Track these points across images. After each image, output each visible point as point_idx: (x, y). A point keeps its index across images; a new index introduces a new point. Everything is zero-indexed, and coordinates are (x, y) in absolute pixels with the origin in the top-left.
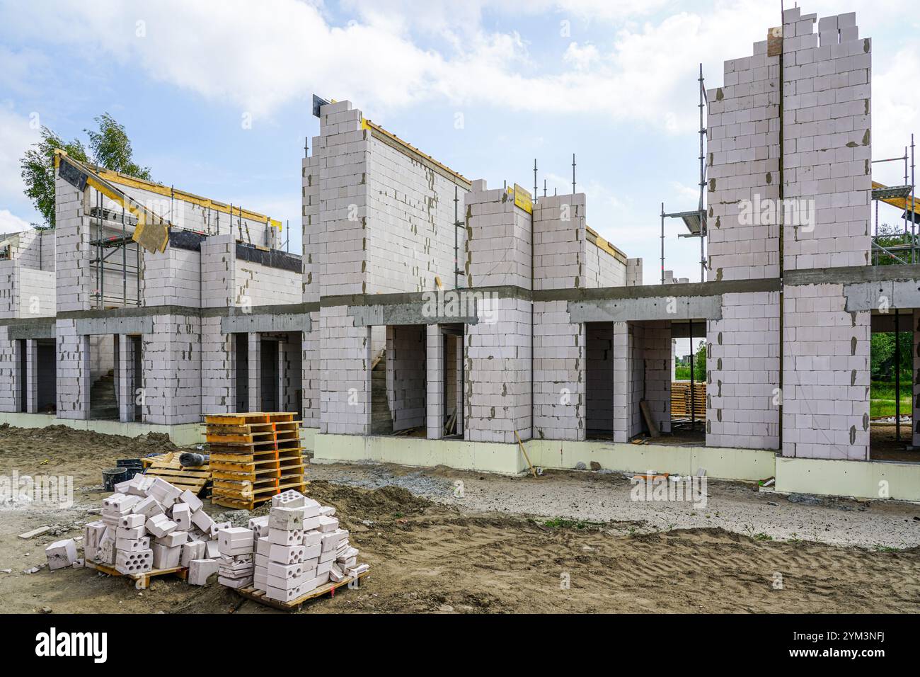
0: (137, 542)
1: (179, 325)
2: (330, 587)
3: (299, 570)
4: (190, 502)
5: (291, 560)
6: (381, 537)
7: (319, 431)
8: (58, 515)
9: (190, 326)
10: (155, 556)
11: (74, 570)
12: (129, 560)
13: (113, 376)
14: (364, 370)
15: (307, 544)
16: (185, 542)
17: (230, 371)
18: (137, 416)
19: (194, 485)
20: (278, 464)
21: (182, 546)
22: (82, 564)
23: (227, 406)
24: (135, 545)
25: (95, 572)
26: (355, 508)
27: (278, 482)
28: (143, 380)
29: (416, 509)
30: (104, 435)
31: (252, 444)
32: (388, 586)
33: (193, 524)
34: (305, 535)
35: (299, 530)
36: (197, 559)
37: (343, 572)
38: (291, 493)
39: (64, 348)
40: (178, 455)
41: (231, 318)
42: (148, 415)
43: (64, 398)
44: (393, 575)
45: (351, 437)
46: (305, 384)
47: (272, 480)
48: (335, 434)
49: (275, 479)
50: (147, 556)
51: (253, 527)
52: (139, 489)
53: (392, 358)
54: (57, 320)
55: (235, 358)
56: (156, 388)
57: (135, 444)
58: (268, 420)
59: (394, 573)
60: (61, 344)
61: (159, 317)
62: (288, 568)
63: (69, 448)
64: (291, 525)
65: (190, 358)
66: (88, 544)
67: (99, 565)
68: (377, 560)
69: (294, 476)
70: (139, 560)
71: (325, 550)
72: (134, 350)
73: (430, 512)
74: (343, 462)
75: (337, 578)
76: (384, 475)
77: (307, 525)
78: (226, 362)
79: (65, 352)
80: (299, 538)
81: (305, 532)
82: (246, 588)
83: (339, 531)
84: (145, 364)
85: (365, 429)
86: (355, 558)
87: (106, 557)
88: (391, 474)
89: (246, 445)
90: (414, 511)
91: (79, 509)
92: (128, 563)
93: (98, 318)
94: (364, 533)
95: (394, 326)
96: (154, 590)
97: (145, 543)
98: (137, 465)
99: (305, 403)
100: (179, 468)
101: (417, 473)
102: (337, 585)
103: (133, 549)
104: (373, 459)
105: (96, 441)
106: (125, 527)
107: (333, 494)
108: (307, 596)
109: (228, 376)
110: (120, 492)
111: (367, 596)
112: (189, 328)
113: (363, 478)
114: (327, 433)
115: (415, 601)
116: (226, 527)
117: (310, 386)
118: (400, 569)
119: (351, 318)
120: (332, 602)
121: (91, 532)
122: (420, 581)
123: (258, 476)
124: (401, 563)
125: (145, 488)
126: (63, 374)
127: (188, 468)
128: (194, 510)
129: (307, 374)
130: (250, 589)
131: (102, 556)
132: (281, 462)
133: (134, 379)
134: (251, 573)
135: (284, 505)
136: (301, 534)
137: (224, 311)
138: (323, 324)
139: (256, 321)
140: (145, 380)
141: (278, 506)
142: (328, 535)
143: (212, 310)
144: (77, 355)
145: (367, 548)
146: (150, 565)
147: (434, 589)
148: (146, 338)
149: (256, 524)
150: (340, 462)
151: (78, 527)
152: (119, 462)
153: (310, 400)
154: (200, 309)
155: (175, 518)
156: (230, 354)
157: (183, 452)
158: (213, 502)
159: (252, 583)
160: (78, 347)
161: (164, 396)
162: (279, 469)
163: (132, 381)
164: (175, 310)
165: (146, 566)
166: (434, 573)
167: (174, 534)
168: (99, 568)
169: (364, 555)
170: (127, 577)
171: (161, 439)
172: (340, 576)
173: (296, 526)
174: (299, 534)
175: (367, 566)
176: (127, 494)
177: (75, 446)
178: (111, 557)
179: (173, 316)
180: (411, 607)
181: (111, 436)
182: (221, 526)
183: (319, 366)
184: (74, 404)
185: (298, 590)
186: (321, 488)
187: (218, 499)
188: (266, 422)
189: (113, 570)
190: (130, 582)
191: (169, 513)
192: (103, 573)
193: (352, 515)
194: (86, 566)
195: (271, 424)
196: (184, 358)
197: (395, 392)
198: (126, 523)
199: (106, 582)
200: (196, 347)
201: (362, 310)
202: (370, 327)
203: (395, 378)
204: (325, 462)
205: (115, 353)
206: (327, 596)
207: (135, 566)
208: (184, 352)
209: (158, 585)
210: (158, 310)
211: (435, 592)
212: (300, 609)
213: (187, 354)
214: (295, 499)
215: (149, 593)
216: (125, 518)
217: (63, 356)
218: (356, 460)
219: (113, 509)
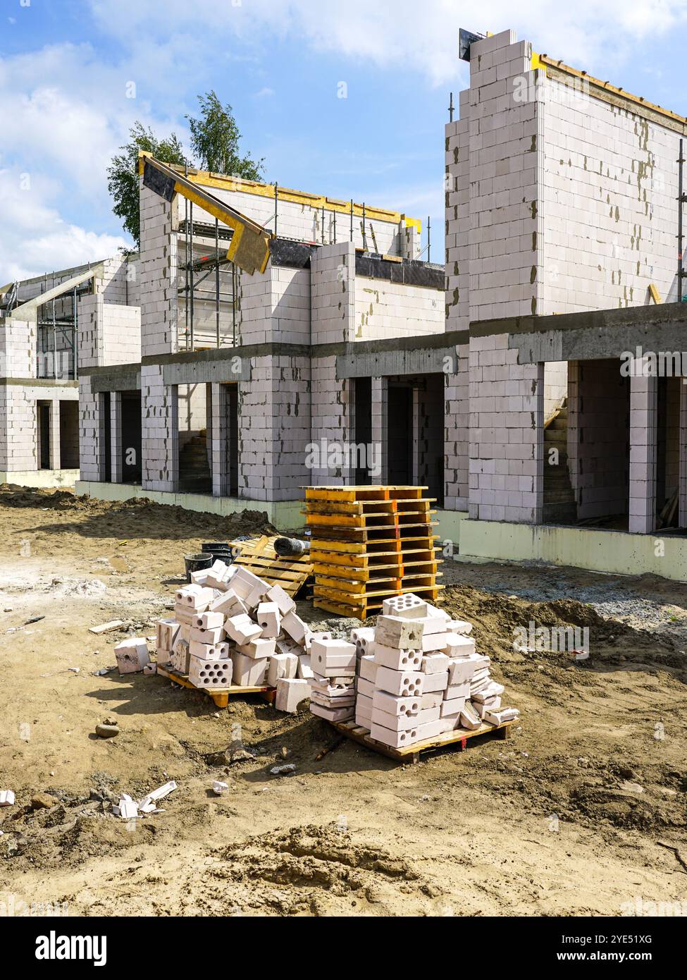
0: (213, 647)
1: (282, 369)
2: (460, 735)
3: (414, 706)
4: (280, 602)
5: (405, 691)
6: (543, 672)
7: (466, 515)
8: (132, 608)
9: (297, 369)
10: (235, 668)
11: (146, 677)
12: (203, 669)
13: (206, 437)
14: (534, 428)
15: (428, 671)
16: (272, 653)
17: (348, 430)
18: (232, 491)
19: (292, 581)
20: (400, 559)
21: (269, 659)
22: (154, 669)
23: (344, 479)
24: (211, 652)
25: (167, 681)
26: (509, 628)
27: (400, 583)
28: (239, 442)
29: (602, 636)
30: (192, 512)
31: (364, 528)
32: (547, 744)
33: (283, 630)
34: (425, 658)
35: (416, 651)
36: (287, 677)
37: (480, 716)
38: (410, 597)
39: (150, 401)
40: (273, 539)
41: (349, 358)
42: (245, 489)
43: (151, 465)
44: (556, 729)
45: (512, 526)
46: (448, 448)
47: (391, 579)
48: (489, 521)
49: (395, 579)
50: (225, 667)
51: (356, 641)
52: (219, 580)
53: (576, 410)
54: (142, 367)
55: (354, 413)
56: (255, 453)
57: (227, 525)
58: (387, 495)
59: (557, 725)
60: (146, 397)
61: (258, 359)
62: (401, 701)
63: (152, 527)
64: (404, 642)
65: (296, 412)
66: (160, 646)
67: (171, 673)
68: (533, 704)
69: (422, 576)
70: (216, 671)
71: (453, 682)
72: (229, 403)
73: (625, 642)
74: (500, 562)
75: (470, 723)
76: (560, 584)
77: (428, 643)
78: (343, 417)
79: (151, 406)
80: (416, 661)
81: (425, 654)
82: (345, 722)
83: (475, 657)
84: (242, 422)
85: (533, 515)
86: (498, 699)
87: (179, 664)
88: (570, 583)
89: (357, 529)
90: (601, 640)
91: (156, 602)
92: (202, 674)
93: (187, 363)
94: (517, 663)
95: (579, 361)
96: (233, 712)
97: (222, 651)
98: (225, 552)
99: (448, 475)
100: (274, 557)
101: (612, 583)
102: (470, 734)
103: (208, 656)
104: (546, 559)
105: (183, 519)
106: (200, 627)
107: (480, 606)
108: (427, 744)
109: (344, 436)
110: (196, 583)
111: (512, 754)
112: (295, 371)
113: (528, 586)
114: (478, 519)
115: (585, 771)
116: (325, 638)
117: (455, 452)
118: (569, 721)
119: (515, 352)
120: (461, 756)
121: (164, 630)
122: (596, 743)
123: (373, 574)
124: (570, 712)
125: (226, 580)
126: (148, 435)
127: (285, 558)
128: (285, 612)
129: (451, 435)
130: (350, 725)
131: (175, 662)
132: (404, 555)
133: (229, 441)
134: (352, 704)
135: (397, 614)
136: (419, 656)
137: (341, 348)
138: (473, 361)
139: (382, 360)
140: (242, 443)
141: (390, 614)
142: (459, 661)
143: (323, 346)
144: (164, 410)
145: (520, 686)
146: (229, 679)
147: (616, 757)
148: (243, 387)
149: (360, 637)
150: (496, 561)
151: (153, 624)
152: (204, 546)
153: (455, 471)
154: (310, 347)
155: (261, 620)
156: (347, 406)
157: (281, 537)
158: (315, 605)
159: (352, 717)
160: (165, 400)
161: (264, 463)
162: (401, 565)
163: (227, 443)
164: (277, 349)
165: (224, 680)
166: (620, 733)
167: (258, 642)
168: (172, 677)
169: (516, 696)
170: (202, 692)
171: (257, 519)
172: (475, 721)
173: (412, 645)
174: (416, 655)
175: (516, 711)
176: (204, 585)
177: (158, 525)
178: (184, 664)
179: (276, 357)
180: (578, 779)
181: (200, 514)
182: (318, 638)
183: (468, 421)
184: (161, 472)
185: (413, 734)
186: (463, 597)
187: (320, 601)
188: (384, 500)
189: (186, 680)
190: (206, 698)
191: (253, 615)
192: (176, 684)
193: (505, 637)
194: (158, 673)
195: (391, 501)
196: (289, 412)
197: (581, 461)
198: (200, 622)
199: (179, 695)
200: (304, 399)
201: (531, 339)
202: (541, 364)
203: (581, 440)
204: (474, 561)
206: (454, 747)
207: (211, 679)
208: (289, 405)
209: (238, 706)
210: (257, 350)
211: (617, 760)
212: (415, 760)
213: (293, 408)
214: (414, 606)
215: (228, 715)
216: (200, 616)
217: (148, 412)
218: (519, 560)
219: (188, 604)
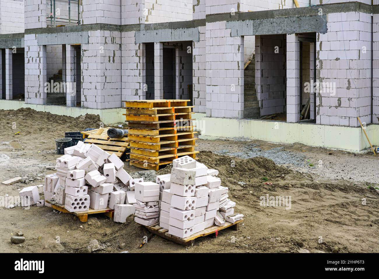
0: (79, 189)
1: (106, 38)
2: (214, 229)
3: (192, 215)
4: (116, 162)
5: (187, 208)
6: (253, 194)
7: (205, 115)
8: (27, 169)
9: (114, 38)
10: (91, 200)
11: (38, 208)
12: (74, 202)
13: (62, 74)
14: (239, 69)
15: (198, 196)
16: (111, 191)
17: (141, 71)
18: (78, 103)
19: (117, 151)
20: (176, 138)
21: (110, 194)
22: (43, 203)
23: (140, 96)
24: (78, 191)
25: (51, 210)
26: (232, 173)
27: (176, 151)
28: (82, 77)
29: (278, 175)
30: (56, 115)
31: (158, 122)
32: (258, 231)
33: (117, 178)
34: (197, 189)
35: (192, 185)
36: (120, 203)
37: (224, 219)
38: (187, 158)
39: (29, 54)
40: (106, 130)
41: (143, 32)
42: (85, 103)
43: (30, 90)
44: (262, 224)
45: (228, 120)
46: (195, 80)
47: (172, 149)
48: (216, 117)
49: (174, 149)
50: (86, 199)
51: (159, 182)
52: (81, 152)
53: (259, 60)
54: (25, 35)
55: (145, 61)
56: (91, 83)
57: (77, 122)
58: (169, 105)
59: (262, 222)
60: (27, 52)
61: (92, 32)
62: (185, 213)
63: (33, 124)
64: (186, 181)
65: (114, 61)
66: (46, 189)
67: (54, 204)
68: (249, 211)
69: (187, 146)
70: (81, 202)
71: (211, 201)
72: (76, 56)
73: (289, 178)
74: (222, 139)
75: (220, 223)
76: (254, 149)
77: (198, 181)
78: (139, 64)
79: (30, 57)
80: (192, 191)
81: (197, 187)
82: (154, 226)
83: (221, 188)
84: (83, 66)
85: (239, 114)
86: (233, 209)
87: (59, 200)
88: (259, 148)
89: (154, 123)
90: (277, 177)
91: (40, 165)
92: (73, 204)
93: (52, 33)
94: (239, 190)
95: (261, 36)
96: (90, 225)
97: (84, 190)
98: (78, 137)
99: (195, 94)
100: (106, 139)
101: (279, 148)
102: (220, 229)
103: (76, 194)
104: (245, 137)
105: (51, 119)
106: (72, 178)
107: (216, 161)
108: (198, 235)
109: (140, 74)
110: (68, 154)
111: (242, 238)
112: (113, 39)
113: (238, 151)
114: (211, 117)
115: (280, 245)
116: (140, 181)
117: (199, 82)
118: (267, 219)
119: (229, 31)
120: (216, 241)
121: (49, 181)
122: (283, 230)
123: (162, 146)
124: (268, 215)
125: (85, 152)
126: (29, 73)
127: (113, 139)
128: (118, 168)
129: (196, 73)
130: (157, 227)
131: (56, 198)
132: (178, 136)
133: (76, 76)
134: (157, 216)
135: (181, 167)
136: (194, 188)
137: (137, 27)
138: (208, 35)
139: (159, 34)
140: (83, 77)
141: (177, 167)
142: (213, 190)
143: (128, 26)
144: (38, 59)
145: (242, 202)
146: (88, 206)
147: (294, 236)
148: (83, 47)
149: (161, 180)
150: (220, 138)
151: (39, 178)
152: (66, 134)
153: (198, 92)
154: (120, 26)
155: (105, 173)
156: (141, 58)
157: (109, 128)
158: (131, 164)
159: (158, 223)
160: (39, 53)
161: (96, 88)
162: (177, 141)
163: (75, 77)
164: (103, 27)
165: (85, 207)
166: (294, 224)
167: (104, 185)
168: (54, 207)
169: (240, 208)
170: (72, 214)
171: (94, 119)
172: (222, 222)
173: (190, 182)
174: (192, 188)
175: (242, 215)
176: (73, 155)
177: (37, 123)
178: (62, 199)
179: (102, 31)
180: (276, 249)
181: (61, 116)
182: (136, 181)
183: (205, 66)
184: (36, 94)
185: (191, 230)
186: (207, 157)
187: (134, 162)
188: (168, 107)
189: (63, 208)
190: (75, 217)
191: (101, 169)
192: (56, 211)
193: (230, 177)
194: (45, 205)
195: (171, 108)
196: (109, 61)
197: (262, 86)
198: (72, 175)
199: (58, 217)
200: (118, 54)
201: (237, 24)
202: (243, 37)
203: (262, 75)
204: (209, 138)
205: (63, 58)
206: (212, 236)
207: (78, 206)
208: (109, 57)
209: (93, 221)
210: (92, 27)
211: (295, 238)
212: (193, 244)
213: (111, 59)
214: (189, 162)
215: (87, 226)
216: (72, 172)
217: (29, 60)
218: (232, 137)
219: (64, 165)
